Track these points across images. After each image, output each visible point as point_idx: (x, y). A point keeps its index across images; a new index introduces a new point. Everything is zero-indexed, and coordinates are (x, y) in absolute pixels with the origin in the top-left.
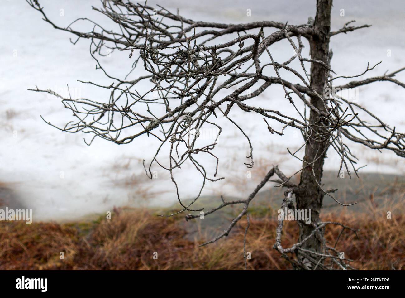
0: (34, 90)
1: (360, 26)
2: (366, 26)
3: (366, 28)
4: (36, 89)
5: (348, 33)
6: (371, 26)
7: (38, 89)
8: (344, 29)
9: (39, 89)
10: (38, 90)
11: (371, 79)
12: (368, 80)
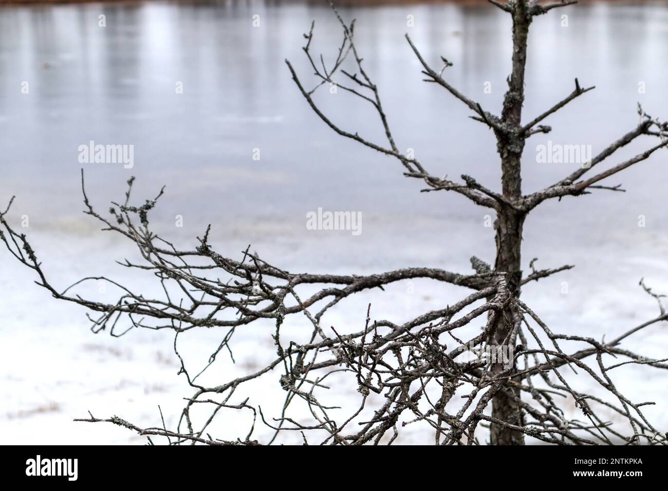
0: (86, 420)
1: (558, 268)
2: (567, 268)
3: (566, 271)
4: (90, 418)
5: (540, 279)
6: (573, 266)
7: (93, 418)
8: (535, 275)
9: (96, 417)
10: (94, 420)
11: (585, 352)
12: (581, 354)
